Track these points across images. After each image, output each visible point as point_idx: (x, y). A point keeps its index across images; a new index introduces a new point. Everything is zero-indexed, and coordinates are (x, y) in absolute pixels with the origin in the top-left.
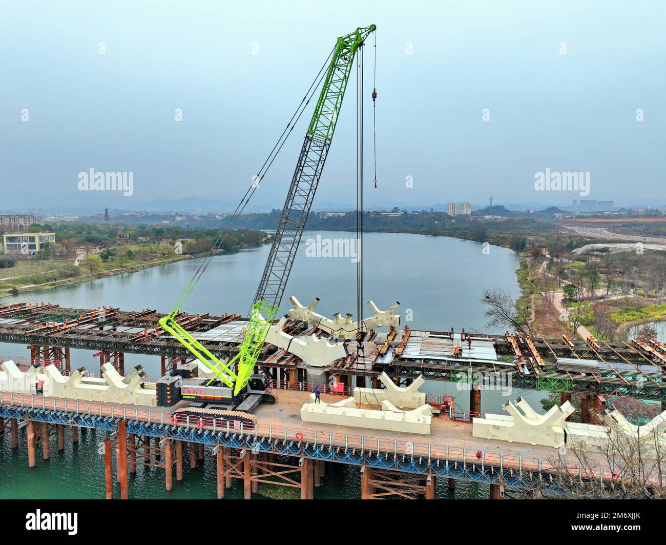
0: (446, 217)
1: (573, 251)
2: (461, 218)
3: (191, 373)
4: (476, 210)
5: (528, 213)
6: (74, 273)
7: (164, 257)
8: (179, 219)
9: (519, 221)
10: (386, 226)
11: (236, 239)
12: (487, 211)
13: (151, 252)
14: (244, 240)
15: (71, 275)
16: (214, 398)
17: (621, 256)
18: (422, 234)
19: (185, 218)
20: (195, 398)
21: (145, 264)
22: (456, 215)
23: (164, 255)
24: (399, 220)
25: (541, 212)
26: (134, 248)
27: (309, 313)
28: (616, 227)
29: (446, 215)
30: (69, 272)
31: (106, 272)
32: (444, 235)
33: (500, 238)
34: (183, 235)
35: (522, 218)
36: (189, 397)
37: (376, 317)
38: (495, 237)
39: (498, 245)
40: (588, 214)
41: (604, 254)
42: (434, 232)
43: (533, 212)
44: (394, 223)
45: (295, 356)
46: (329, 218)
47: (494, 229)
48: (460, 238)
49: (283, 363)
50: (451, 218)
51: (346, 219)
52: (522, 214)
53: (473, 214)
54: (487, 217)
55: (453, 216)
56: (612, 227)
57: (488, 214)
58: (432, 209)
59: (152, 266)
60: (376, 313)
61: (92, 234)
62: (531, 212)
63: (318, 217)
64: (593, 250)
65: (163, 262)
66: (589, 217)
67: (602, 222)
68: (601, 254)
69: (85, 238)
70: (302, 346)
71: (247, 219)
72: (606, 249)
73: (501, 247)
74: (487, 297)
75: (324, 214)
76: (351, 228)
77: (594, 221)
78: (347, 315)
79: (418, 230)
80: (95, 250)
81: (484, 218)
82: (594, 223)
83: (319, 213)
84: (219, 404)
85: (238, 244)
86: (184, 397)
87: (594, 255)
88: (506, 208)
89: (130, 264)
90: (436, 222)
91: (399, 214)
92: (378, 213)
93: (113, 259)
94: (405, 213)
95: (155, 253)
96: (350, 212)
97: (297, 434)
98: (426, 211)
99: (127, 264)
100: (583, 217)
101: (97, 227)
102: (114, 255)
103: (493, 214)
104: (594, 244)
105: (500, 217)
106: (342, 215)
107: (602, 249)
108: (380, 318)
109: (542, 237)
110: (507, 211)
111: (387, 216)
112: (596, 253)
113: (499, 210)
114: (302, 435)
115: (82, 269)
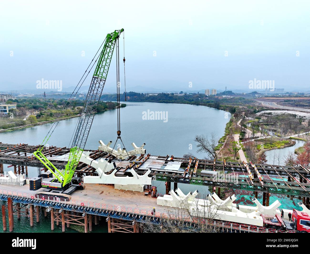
0: (204, 96)
1: (256, 114)
2: (211, 97)
3: (48, 176)
4: (219, 93)
5: (243, 95)
6: (23, 124)
7: (67, 116)
8: (80, 96)
9: (237, 98)
10: (176, 100)
11: (103, 107)
12: (224, 93)
13: (62, 113)
14: (107, 107)
15: (21, 125)
16: (54, 187)
17: (276, 117)
18: (192, 104)
19: (83, 96)
20: (47, 187)
21: (58, 119)
22: (209, 95)
23: (67, 115)
24: (182, 97)
25: (249, 94)
26: (54, 111)
27: (107, 148)
28: (281, 102)
29: (205, 95)
30: (20, 123)
31: (39, 123)
32: (202, 105)
33: (226, 107)
34: (79, 105)
35: (239, 97)
36: (45, 187)
37: (135, 150)
38: (224, 106)
39: (224, 110)
40: (271, 95)
41: (269, 115)
42: (197, 103)
43: (245, 94)
44: (180, 99)
45: (93, 168)
46: (150, 96)
47: (226, 102)
48: (208, 106)
49: (87, 171)
50: (206, 96)
51: (158, 97)
52: (240, 95)
53: (217, 95)
54: (224, 96)
55: (208, 95)
56: (279, 102)
57: (224, 95)
58: (198, 92)
59: (61, 120)
60: (135, 148)
61: (36, 104)
62: (244, 94)
63: (145, 96)
64: (265, 114)
65: (67, 118)
66: (270, 97)
67: (275, 99)
68: (268, 115)
69: (32, 107)
70: (96, 164)
71: (111, 97)
72: (271, 113)
73: (225, 111)
74: (197, 139)
75: (148, 94)
76: (160, 101)
77: (272, 99)
78: (123, 149)
79: (190, 103)
80: (36, 112)
81: (222, 97)
82: (272, 100)
83: (145, 94)
84: (56, 190)
85: (104, 109)
86: (42, 186)
87: (265, 116)
88: (233, 92)
89: (51, 119)
90: (199, 99)
91: (183, 94)
92: (173, 94)
93: (43, 117)
94: (186, 94)
95: (63, 113)
96: (160, 94)
97: (81, 204)
98: (195, 93)
99: (49, 119)
100: (267, 97)
101: (40, 101)
102: (44, 115)
103: (227, 95)
104: (267, 110)
105: (230, 96)
106: (156, 95)
107: (269, 113)
108: (137, 151)
109: (246, 106)
110: (233, 93)
111: (177, 96)
112: (266, 115)
113: (230, 93)
114: (83, 204)
115: (27, 122)
